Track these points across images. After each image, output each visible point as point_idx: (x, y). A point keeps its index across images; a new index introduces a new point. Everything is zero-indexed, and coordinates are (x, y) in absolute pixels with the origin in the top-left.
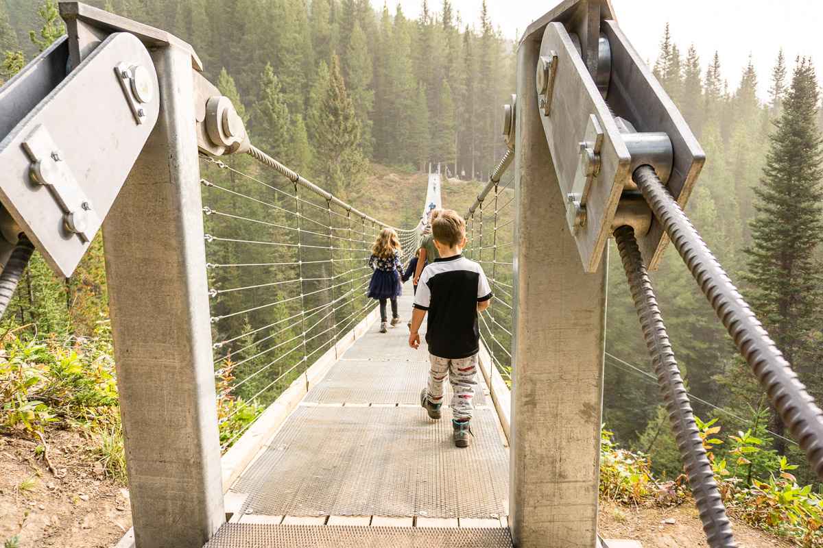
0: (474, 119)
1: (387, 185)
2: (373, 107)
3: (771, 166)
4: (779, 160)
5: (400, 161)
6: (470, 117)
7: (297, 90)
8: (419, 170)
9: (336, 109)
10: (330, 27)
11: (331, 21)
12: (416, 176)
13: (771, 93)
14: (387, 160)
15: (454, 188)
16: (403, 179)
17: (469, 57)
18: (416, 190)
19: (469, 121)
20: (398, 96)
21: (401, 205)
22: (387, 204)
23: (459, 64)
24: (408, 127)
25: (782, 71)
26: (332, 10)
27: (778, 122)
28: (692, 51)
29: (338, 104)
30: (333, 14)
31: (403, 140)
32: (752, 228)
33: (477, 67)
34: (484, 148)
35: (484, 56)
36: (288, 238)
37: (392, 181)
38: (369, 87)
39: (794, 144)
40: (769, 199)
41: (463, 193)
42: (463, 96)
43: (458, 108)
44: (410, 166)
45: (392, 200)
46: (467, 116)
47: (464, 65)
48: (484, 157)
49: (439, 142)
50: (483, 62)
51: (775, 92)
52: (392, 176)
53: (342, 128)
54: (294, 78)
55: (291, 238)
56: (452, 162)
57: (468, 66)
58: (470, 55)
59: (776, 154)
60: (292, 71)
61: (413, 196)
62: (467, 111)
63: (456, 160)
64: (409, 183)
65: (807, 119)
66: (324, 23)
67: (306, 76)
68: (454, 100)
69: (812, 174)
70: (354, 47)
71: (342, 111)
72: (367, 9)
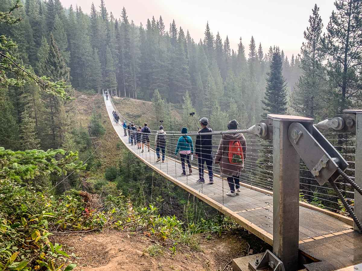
0: (123, 67)
1: (81, 101)
2: (70, 61)
3: (268, 92)
4: (270, 89)
5: (86, 88)
6: (122, 65)
7: (24, 51)
8: (97, 92)
9: (55, 63)
10: (40, 17)
11: (41, 13)
12: (96, 96)
13: (250, 55)
14: (79, 88)
15: (117, 101)
16: (89, 98)
17: (118, 36)
18: (97, 103)
19: (121, 67)
20: (83, 55)
21: (90, 111)
22: (82, 111)
23: (113, 39)
24: (90, 71)
25: (254, 46)
26: (40, 7)
27: (269, 74)
28: (218, 36)
29: (56, 60)
30: (41, 9)
31: (87, 77)
32: (262, 117)
33: (123, 41)
34: (130, 81)
35: (126, 35)
36: (34, 134)
37: (84, 99)
38: (67, 50)
39: (276, 83)
40: (268, 105)
41: (121, 104)
42: (117, 55)
43: (115, 61)
44: (93, 91)
45: (85, 109)
46: (120, 65)
47: (116, 39)
48: (130, 86)
49: (107, 79)
50: (126, 38)
51: (251, 55)
52: (83, 96)
53: (59, 73)
54: (21, 44)
55: (36, 133)
56: (114, 88)
57: (119, 40)
58: (118, 34)
59: (269, 87)
60: (20, 40)
61: (96, 107)
62: (120, 62)
63: (116, 87)
64: (92, 100)
65: (279, 73)
66: (36, 14)
67: (29, 43)
68: (113, 57)
69: (282, 95)
70: (56, 28)
71: (58, 64)
72: (61, 8)
